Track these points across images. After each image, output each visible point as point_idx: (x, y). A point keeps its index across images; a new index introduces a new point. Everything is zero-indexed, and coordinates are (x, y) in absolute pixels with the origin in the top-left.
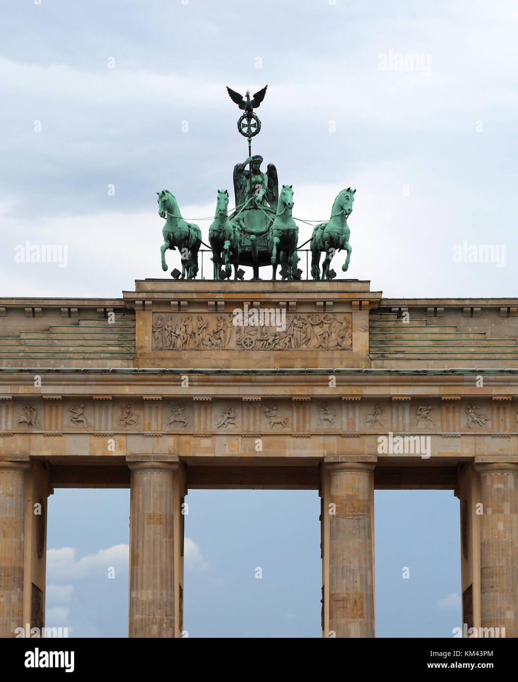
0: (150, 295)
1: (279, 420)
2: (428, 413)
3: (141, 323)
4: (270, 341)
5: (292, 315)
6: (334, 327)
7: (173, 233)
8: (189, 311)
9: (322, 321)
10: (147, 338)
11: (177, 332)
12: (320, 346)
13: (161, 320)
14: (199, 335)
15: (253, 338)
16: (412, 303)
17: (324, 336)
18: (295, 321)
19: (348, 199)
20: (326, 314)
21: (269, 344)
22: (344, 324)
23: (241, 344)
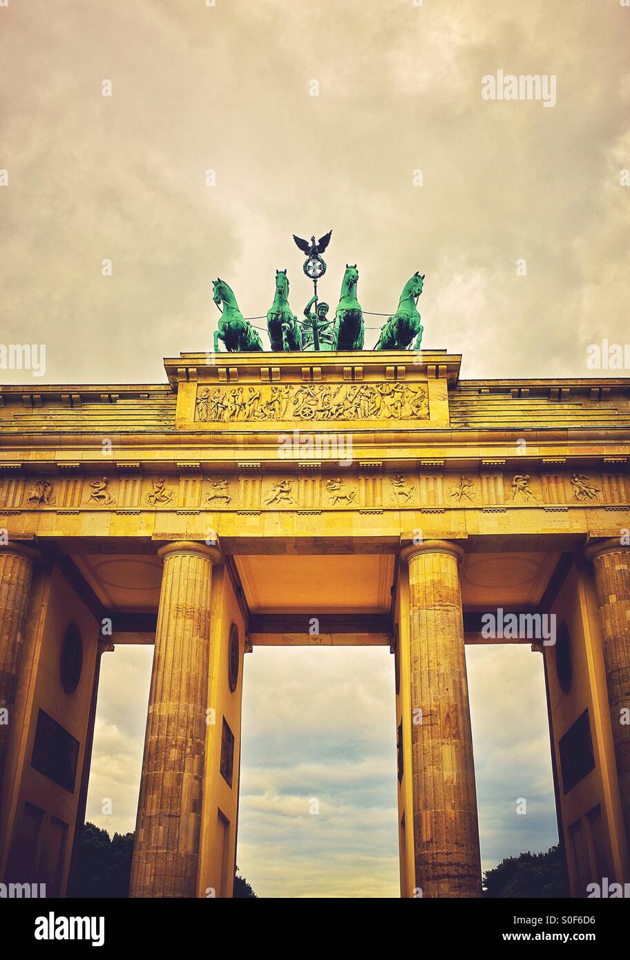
0: (195, 362)
1: (343, 495)
2: (525, 484)
3: (183, 395)
4: (333, 410)
5: (359, 386)
6: (407, 397)
7: (229, 323)
8: (240, 381)
9: (393, 390)
10: (189, 409)
11: (225, 403)
12: (392, 416)
13: (207, 392)
14: (250, 405)
15: (314, 409)
16: (492, 383)
17: (396, 406)
18: (362, 391)
19: (417, 281)
20: (398, 383)
21: (332, 414)
22: (419, 392)
23: (299, 415)
